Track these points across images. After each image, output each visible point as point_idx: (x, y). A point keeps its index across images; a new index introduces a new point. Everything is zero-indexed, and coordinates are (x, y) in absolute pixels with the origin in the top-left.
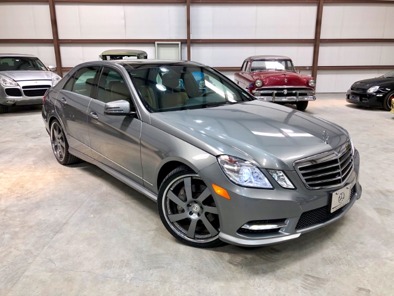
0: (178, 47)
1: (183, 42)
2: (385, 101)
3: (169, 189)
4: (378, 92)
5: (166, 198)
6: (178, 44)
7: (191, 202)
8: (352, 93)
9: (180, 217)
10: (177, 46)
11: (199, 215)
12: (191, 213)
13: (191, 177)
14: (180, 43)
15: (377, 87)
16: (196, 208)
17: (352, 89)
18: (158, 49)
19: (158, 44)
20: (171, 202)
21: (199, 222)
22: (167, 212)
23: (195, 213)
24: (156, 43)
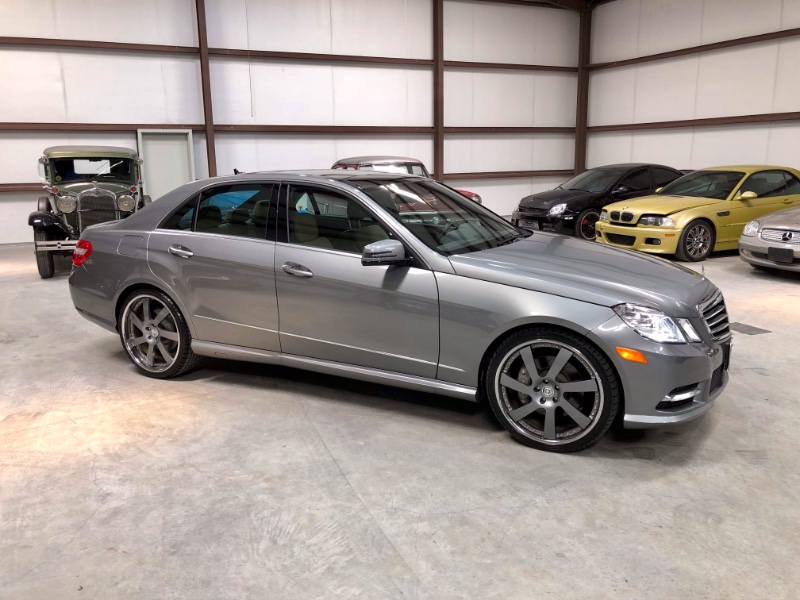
0: (187, 139)
1: (198, 130)
2: (577, 227)
3: (502, 372)
4: (566, 213)
5: (500, 385)
6: (186, 134)
7: (539, 383)
8: (523, 217)
9: (527, 410)
10: (184, 137)
11: (554, 400)
12: (542, 401)
13: (530, 345)
14: (190, 131)
15: (564, 206)
16: (549, 390)
17: (521, 210)
18: (143, 144)
19: (143, 134)
20: (508, 389)
21: (559, 411)
22: (506, 408)
23: (549, 399)
24: (140, 131)
